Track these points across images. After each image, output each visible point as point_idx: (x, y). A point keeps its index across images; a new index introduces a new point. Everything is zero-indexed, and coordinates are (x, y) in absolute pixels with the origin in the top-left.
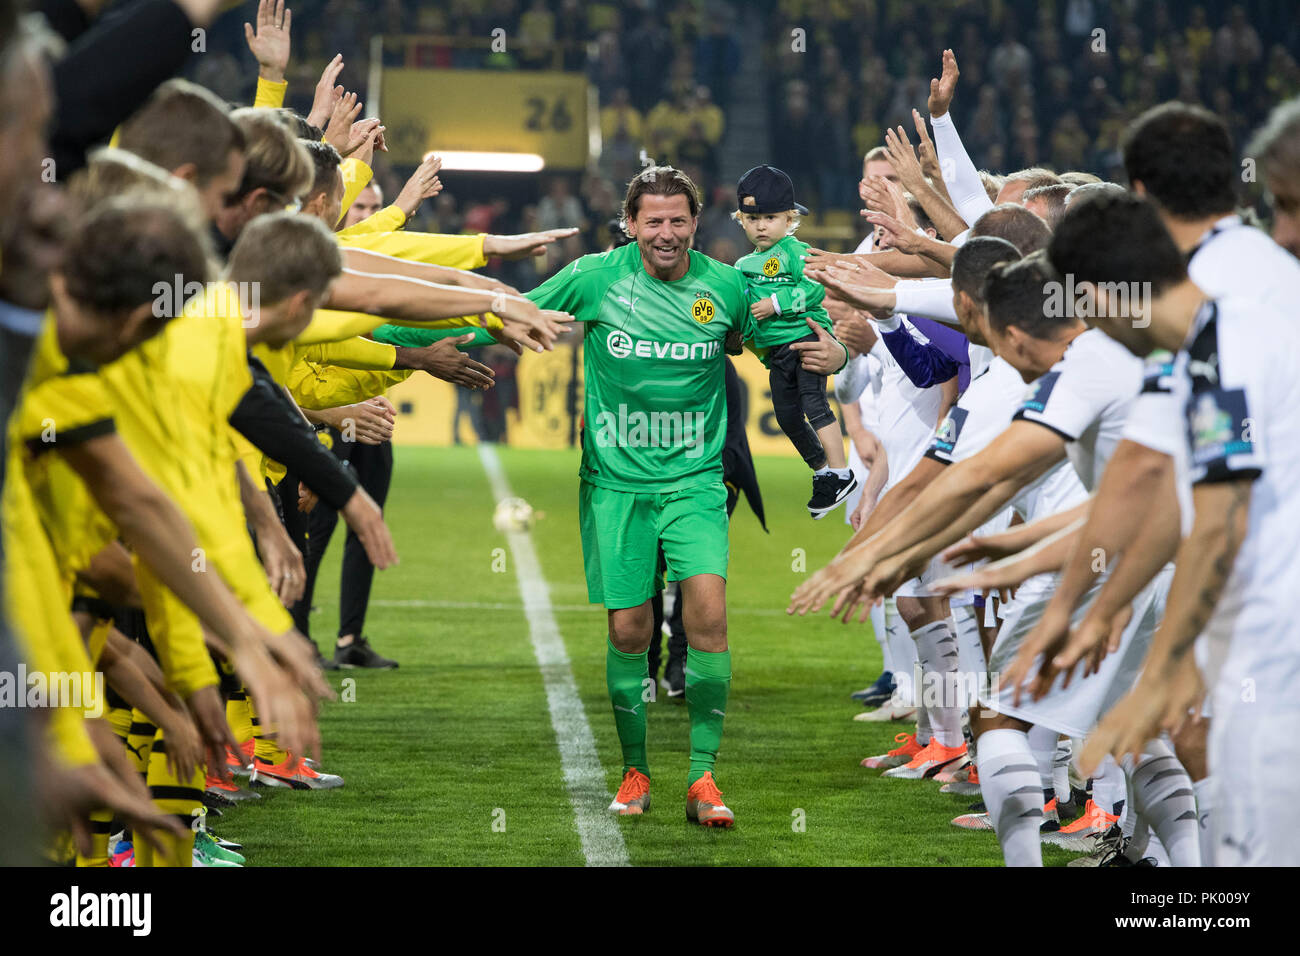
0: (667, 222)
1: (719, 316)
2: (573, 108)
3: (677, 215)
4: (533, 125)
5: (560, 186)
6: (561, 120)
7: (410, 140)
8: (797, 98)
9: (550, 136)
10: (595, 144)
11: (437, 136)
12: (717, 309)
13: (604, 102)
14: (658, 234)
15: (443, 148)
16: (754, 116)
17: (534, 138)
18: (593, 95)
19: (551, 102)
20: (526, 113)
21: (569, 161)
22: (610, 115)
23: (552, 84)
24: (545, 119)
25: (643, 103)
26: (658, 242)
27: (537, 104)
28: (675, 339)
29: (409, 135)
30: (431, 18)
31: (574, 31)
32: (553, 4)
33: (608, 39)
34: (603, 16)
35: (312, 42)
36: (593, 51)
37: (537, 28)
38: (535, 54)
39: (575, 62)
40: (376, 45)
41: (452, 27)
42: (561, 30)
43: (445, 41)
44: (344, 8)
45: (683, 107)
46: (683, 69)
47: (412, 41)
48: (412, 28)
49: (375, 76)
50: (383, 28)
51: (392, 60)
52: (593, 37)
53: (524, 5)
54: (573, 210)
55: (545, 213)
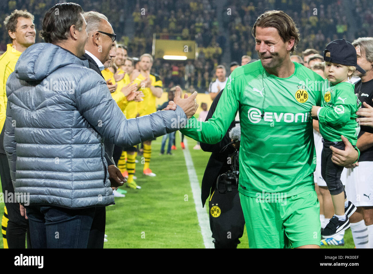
1: (310, 99)
2: (193, 48)
6: (190, 50)
8: (236, 46)
9: (188, 53)
10: (197, 54)
11: (166, 52)
13: (198, 46)
15: (166, 55)
16: (228, 50)
18: (196, 45)
21: (192, 58)
22: (199, 49)
23: (189, 42)
25: (206, 46)
29: (161, 52)
30: (165, 30)
31: (193, 33)
32: (189, 27)
33: (200, 34)
34: (198, 30)
35: (142, 34)
36: (197, 36)
37: (186, 32)
38: (185, 37)
39: (193, 39)
40: (154, 35)
41: (169, 31)
42: (190, 32)
43: (167, 34)
44: (148, 29)
45: (213, 47)
46: (214, 40)
47: (161, 34)
48: (161, 31)
49: (154, 41)
50: (156, 32)
51: (158, 38)
52: (196, 34)
53: (184, 27)
54: (192, 67)
55: (187, 68)
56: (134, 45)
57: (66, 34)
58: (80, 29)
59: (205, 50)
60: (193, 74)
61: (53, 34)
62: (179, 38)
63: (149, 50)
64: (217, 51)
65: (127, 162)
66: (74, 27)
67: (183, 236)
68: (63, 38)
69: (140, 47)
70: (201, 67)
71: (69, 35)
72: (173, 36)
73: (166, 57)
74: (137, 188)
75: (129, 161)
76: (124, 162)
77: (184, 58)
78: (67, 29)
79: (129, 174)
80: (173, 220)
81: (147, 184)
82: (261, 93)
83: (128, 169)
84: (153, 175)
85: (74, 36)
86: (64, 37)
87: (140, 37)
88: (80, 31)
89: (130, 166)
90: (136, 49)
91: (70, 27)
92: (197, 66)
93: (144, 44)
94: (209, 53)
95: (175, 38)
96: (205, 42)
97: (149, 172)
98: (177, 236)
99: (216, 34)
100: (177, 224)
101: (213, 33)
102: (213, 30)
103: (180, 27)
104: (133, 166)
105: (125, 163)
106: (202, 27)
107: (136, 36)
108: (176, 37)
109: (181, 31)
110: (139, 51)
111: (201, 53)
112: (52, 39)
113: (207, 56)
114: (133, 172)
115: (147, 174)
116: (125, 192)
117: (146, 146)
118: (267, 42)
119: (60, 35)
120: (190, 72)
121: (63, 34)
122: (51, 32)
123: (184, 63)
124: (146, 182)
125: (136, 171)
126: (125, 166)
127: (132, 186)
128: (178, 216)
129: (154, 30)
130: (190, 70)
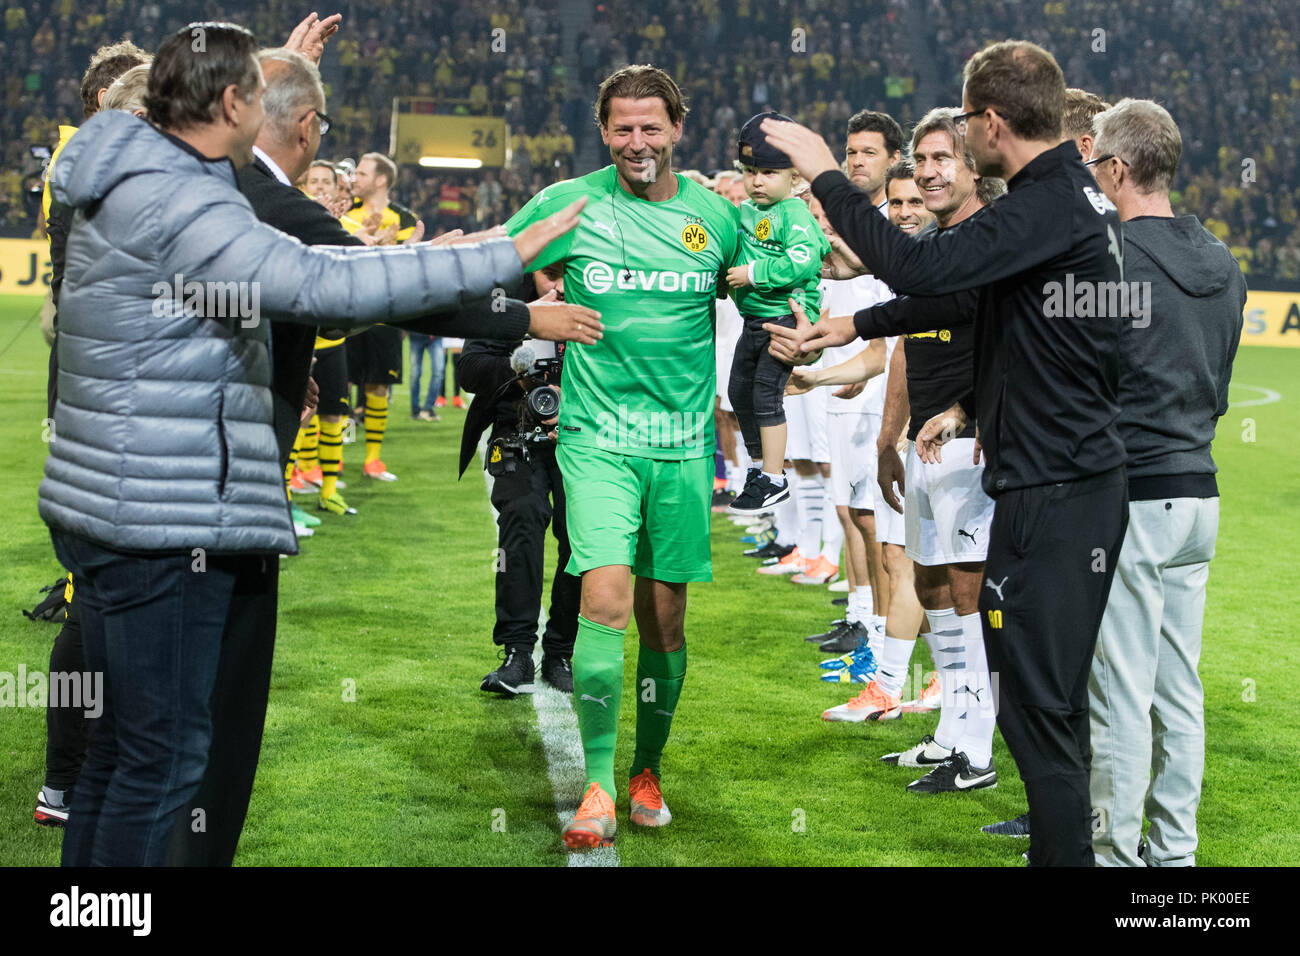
0: (637, 131)
1: (711, 245)
2: (497, 135)
3: (649, 122)
4: (476, 144)
5: (489, 175)
6: (491, 141)
7: (412, 151)
9: (485, 149)
10: (509, 154)
11: (427, 149)
12: (708, 237)
13: (514, 132)
14: (628, 144)
15: (428, 155)
16: (592, 141)
17: (477, 151)
18: (508, 128)
19: (486, 132)
20: (473, 138)
21: (494, 163)
22: (516, 139)
23: (486, 123)
24: (483, 141)
25: (533, 132)
26: (628, 153)
27: (479, 133)
28: (661, 267)
29: (412, 148)
30: (424, 88)
31: (499, 95)
32: (488, 81)
33: (516, 100)
34: (514, 88)
35: (363, 100)
36: (508, 106)
37: (479, 94)
38: (477, 107)
39: (499, 112)
40: (396, 102)
41: (435, 93)
42: (491, 96)
43: (431, 100)
44: (379, 83)
45: (553, 136)
46: (555, 114)
47: (414, 100)
48: (414, 93)
49: (395, 118)
50: (399, 93)
51: (404, 109)
52: (508, 99)
53: (473, 82)
54: (497, 188)
55: (483, 189)
56: (342, 128)
57: (213, 106)
58: (249, 97)
59: (531, 144)
60: (500, 206)
61: (178, 104)
62: (460, 109)
63: (380, 142)
64: (564, 146)
65: (321, 443)
66: (234, 91)
67: (470, 643)
68: (201, 116)
69: (357, 133)
70: (521, 188)
71: (220, 112)
72: (444, 104)
73: (426, 162)
74: (347, 513)
75: (325, 439)
76: (313, 441)
77: (474, 163)
78: (216, 95)
79: (326, 474)
80: (442, 599)
81: (376, 500)
82: (610, 232)
83: (323, 462)
84: (389, 476)
85: (233, 114)
86: (205, 115)
87: (357, 107)
88: (249, 104)
89: (327, 453)
90: (347, 138)
91: (223, 90)
92: (510, 185)
93: (366, 126)
94: (541, 150)
95: (450, 110)
96: (532, 122)
97: (379, 469)
98: (453, 643)
99: (559, 99)
100: (453, 609)
101: (552, 97)
102: (552, 89)
103: (465, 81)
104: (337, 453)
105: (315, 445)
106: (523, 81)
107: (346, 103)
108: (454, 106)
109: (466, 92)
110: (354, 143)
111: (521, 152)
112: (173, 115)
113: (535, 157)
114: (335, 468)
115: (373, 474)
116: (316, 521)
117: (373, 399)
118: (646, 128)
119: (195, 107)
120: (490, 204)
121: (204, 105)
122: (172, 98)
123: (475, 176)
124: (373, 495)
125: (345, 466)
126: (314, 454)
127: (332, 507)
128: (456, 587)
129: (394, 86)
130: (490, 194)
